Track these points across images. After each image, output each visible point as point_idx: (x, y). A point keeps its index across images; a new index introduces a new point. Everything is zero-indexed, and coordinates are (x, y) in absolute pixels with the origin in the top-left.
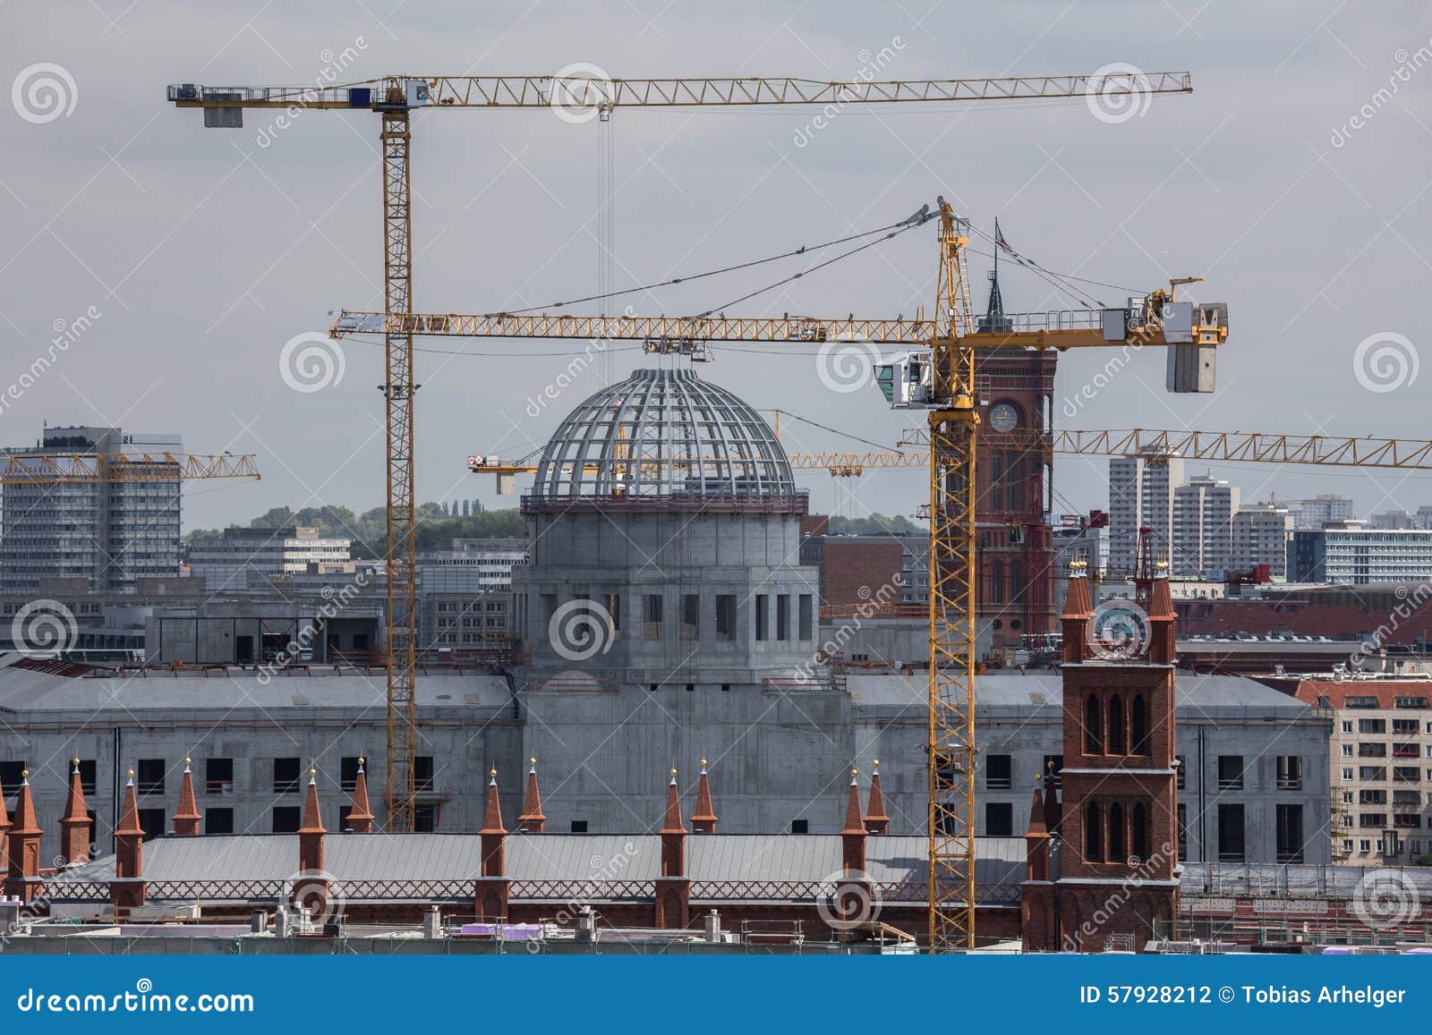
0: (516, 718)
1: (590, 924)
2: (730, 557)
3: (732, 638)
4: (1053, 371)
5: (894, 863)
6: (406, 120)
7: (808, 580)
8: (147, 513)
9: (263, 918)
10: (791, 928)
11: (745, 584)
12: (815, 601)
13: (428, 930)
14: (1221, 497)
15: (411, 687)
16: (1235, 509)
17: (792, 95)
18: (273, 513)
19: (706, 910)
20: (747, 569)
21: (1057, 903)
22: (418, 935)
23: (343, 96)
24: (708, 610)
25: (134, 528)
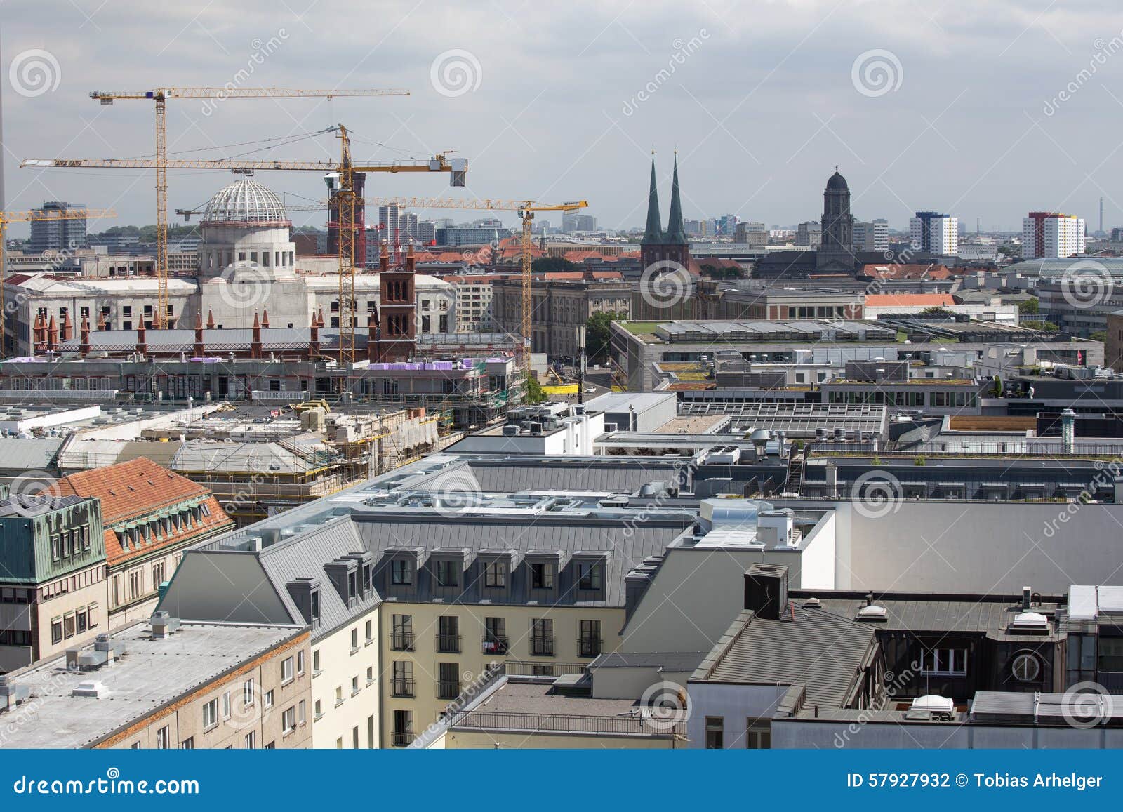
0: (199, 291)
1: (232, 358)
2: (267, 240)
3: (268, 266)
4: (364, 179)
5: (327, 336)
6: (164, 102)
7: (292, 247)
8: (75, 229)
9: (129, 357)
10: (297, 358)
11: (272, 248)
12: (294, 253)
13: (181, 360)
14: (414, 218)
15: (166, 283)
16: (418, 222)
17: (285, 94)
18: (113, 228)
19: (269, 352)
20: (272, 244)
21: (379, 347)
22: (178, 362)
23: (144, 95)
24: (260, 257)
25: (71, 234)
